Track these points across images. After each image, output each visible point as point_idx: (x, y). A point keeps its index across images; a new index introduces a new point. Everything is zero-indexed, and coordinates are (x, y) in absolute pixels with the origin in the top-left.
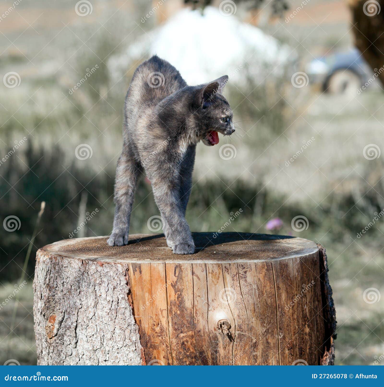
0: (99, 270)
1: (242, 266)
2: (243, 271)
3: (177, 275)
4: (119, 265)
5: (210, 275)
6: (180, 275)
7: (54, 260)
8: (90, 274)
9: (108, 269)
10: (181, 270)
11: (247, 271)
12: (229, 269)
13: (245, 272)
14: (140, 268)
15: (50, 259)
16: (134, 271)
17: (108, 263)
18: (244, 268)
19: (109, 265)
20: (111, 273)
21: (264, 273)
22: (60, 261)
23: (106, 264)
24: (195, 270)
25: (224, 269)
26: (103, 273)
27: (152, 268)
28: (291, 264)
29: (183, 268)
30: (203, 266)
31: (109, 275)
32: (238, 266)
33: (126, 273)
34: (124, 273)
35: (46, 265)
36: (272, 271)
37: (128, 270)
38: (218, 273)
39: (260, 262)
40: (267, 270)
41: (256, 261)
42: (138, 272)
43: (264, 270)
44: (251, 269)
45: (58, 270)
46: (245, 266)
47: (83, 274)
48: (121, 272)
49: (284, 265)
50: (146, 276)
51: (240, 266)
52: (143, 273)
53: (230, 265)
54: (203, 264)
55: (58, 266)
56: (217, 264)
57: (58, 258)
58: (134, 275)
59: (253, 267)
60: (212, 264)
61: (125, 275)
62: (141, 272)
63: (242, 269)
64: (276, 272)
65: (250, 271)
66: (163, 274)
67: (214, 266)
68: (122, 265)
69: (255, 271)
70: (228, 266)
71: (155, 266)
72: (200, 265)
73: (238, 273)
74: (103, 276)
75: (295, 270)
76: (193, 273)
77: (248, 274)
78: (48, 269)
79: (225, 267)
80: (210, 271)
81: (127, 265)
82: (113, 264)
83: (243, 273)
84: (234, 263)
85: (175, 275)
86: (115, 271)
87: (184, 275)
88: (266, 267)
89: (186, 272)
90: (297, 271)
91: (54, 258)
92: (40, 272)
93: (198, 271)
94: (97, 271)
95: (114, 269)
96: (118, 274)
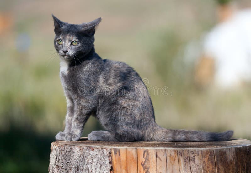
0: (91, 153)
1: (192, 152)
2: (192, 155)
3: (145, 157)
4: (105, 150)
5: (169, 157)
6: (147, 158)
7: (61, 147)
8: (85, 156)
9: (97, 152)
10: (148, 154)
11: (195, 156)
12: (182, 153)
13: (194, 156)
14: (119, 152)
15: (59, 147)
16: (115, 154)
17: (97, 148)
18: (193, 153)
19: (98, 150)
20: (99, 155)
21: (208, 158)
22: (65, 148)
23: (96, 149)
24: (158, 154)
25: (179, 154)
26: (94, 155)
27: (128, 152)
28: (228, 153)
29: (149, 152)
30: (164, 151)
31: (98, 156)
32: (189, 151)
33: (109, 155)
34: (108, 155)
35: (57, 151)
36: (214, 157)
37: (111, 153)
38: (174, 156)
39: (205, 150)
40: (210, 155)
41: (202, 149)
42: (118, 154)
43: (208, 155)
44: (199, 154)
45: (64, 154)
46: (194, 152)
47: (80, 156)
48: (106, 154)
49: (223, 152)
50: (123, 157)
51: (190, 151)
52: (121, 155)
53: (183, 150)
54: (164, 150)
55: (64, 151)
56: (174, 150)
57: (64, 146)
58: (115, 156)
59: (200, 153)
60: (170, 150)
61: (109, 157)
62: (120, 155)
63: (191, 154)
64: (217, 157)
65: (197, 156)
66: (135, 156)
67: (172, 151)
68: (107, 150)
69: (201, 156)
70: (181, 151)
71: (130, 150)
72: (162, 150)
73: (189, 157)
74: (93, 158)
75: (231, 157)
76: (157, 156)
77: (196, 158)
78: (57, 154)
79: (180, 152)
80: (169, 155)
81: (110, 149)
82: (101, 149)
83: (193, 157)
84: (186, 150)
85: (144, 158)
86: (102, 154)
87: (150, 157)
88: (209, 153)
89: (152, 155)
90: (233, 157)
91: (62, 146)
92: (53, 157)
93: (160, 155)
94: (90, 154)
95: (101, 152)
96: (104, 156)
